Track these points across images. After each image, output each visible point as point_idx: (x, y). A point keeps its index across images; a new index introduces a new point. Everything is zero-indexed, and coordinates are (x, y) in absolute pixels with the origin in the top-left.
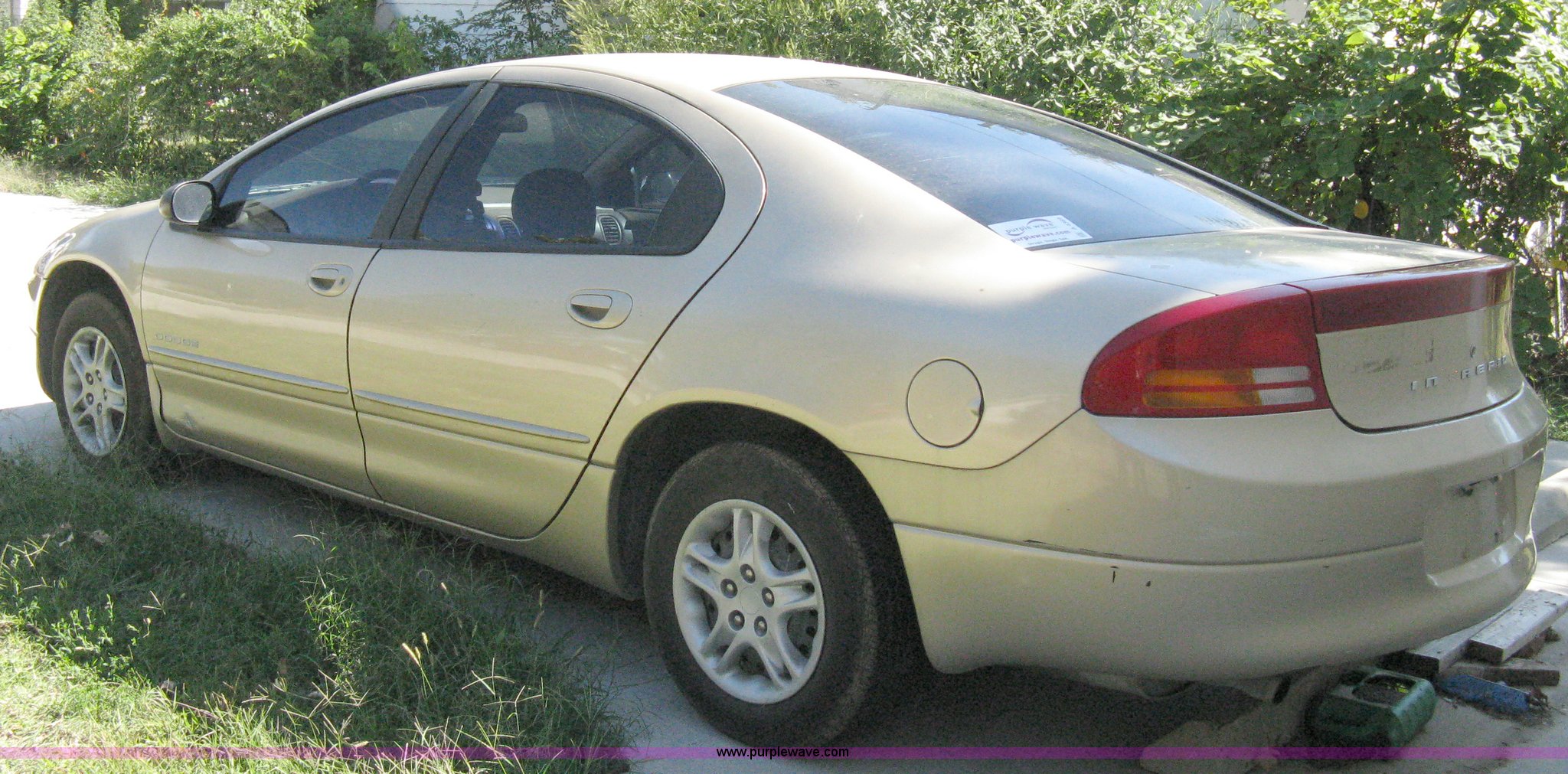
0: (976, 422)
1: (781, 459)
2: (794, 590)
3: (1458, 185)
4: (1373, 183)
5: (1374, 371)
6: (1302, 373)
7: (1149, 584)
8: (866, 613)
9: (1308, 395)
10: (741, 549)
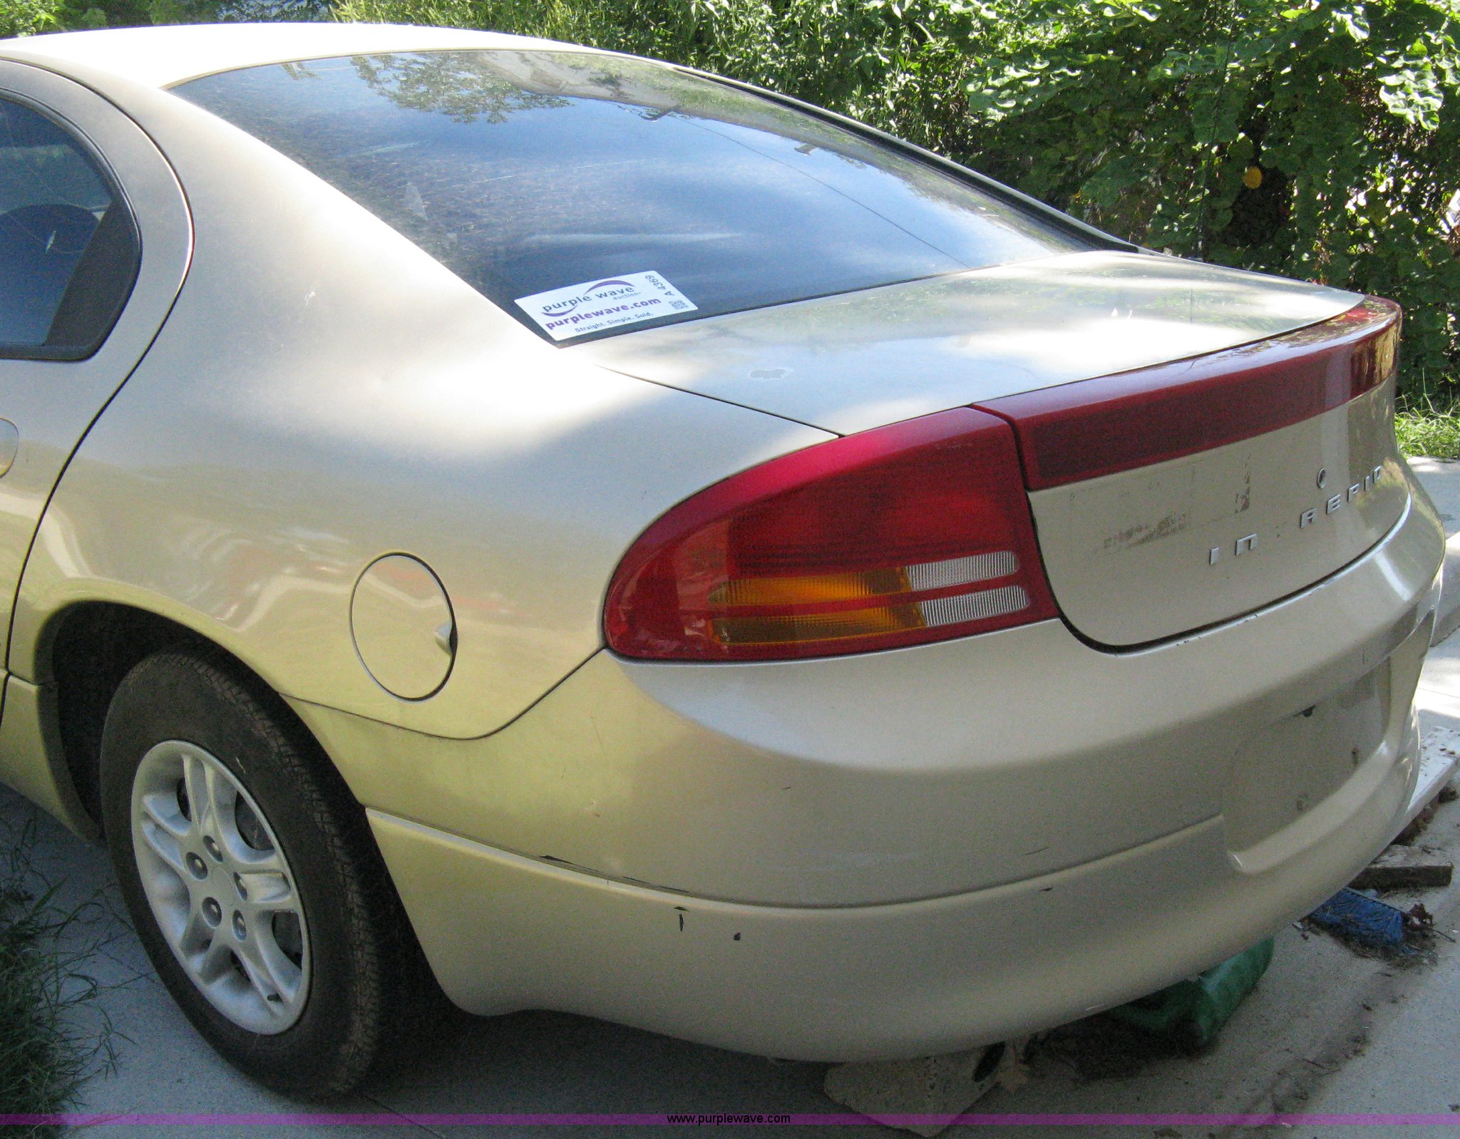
0: (448, 663)
1: (226, 685)
2: (271, 878)
3: (1366, 148)
4: (1264, 148)
5: (1143, 541)
6: (1000, 563)
7: (737, 937)
8: (355, 929)
9: (1015, 599)
10: (200, 815)
